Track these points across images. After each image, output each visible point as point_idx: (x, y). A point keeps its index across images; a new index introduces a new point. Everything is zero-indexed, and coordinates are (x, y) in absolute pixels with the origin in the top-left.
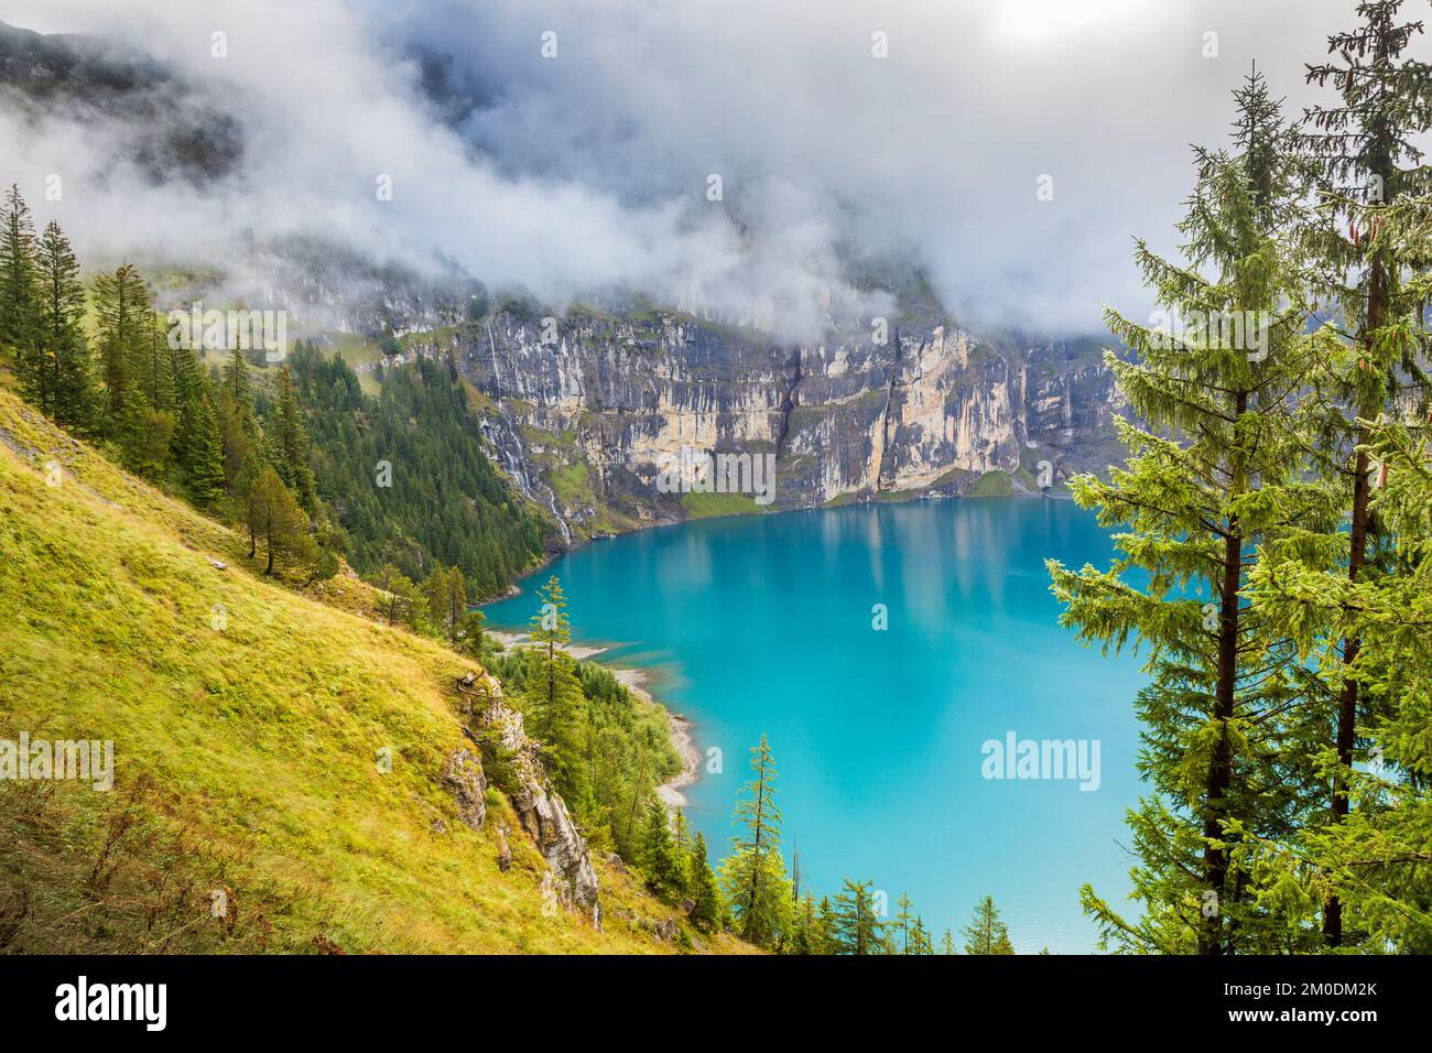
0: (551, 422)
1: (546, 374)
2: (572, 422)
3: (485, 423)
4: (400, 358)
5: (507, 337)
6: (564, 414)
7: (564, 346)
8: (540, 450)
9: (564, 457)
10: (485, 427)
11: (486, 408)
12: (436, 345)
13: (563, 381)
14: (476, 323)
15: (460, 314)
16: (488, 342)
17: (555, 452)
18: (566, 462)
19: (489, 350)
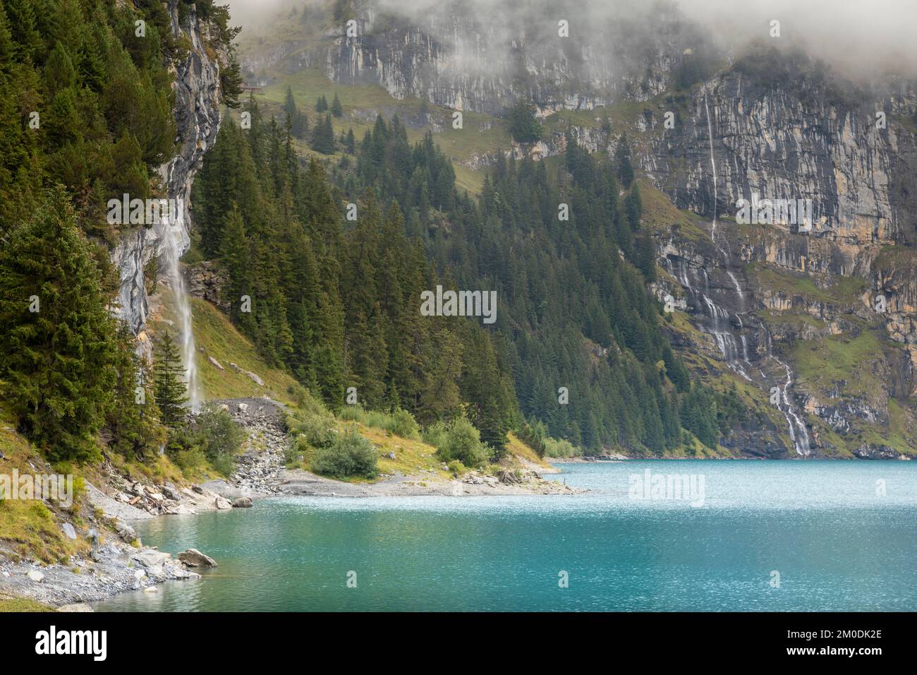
0: (813, 260)
1: (809, 177)
2: (859, 264)
3: (670, 249)
4: (541, 148)
5: (737, 114)
6: (844, 248)
7: (847, 128)
8: (782, 305)
9: (832, 320)
10: (670, 256)
11: (675, 227)
12: (606, 128)
13: (842, 190)
14: (684, 93)
15: (659, 80)
16: (702, 123)
17: (814, 310)
18: (835, 329)
19: (703, 138)
